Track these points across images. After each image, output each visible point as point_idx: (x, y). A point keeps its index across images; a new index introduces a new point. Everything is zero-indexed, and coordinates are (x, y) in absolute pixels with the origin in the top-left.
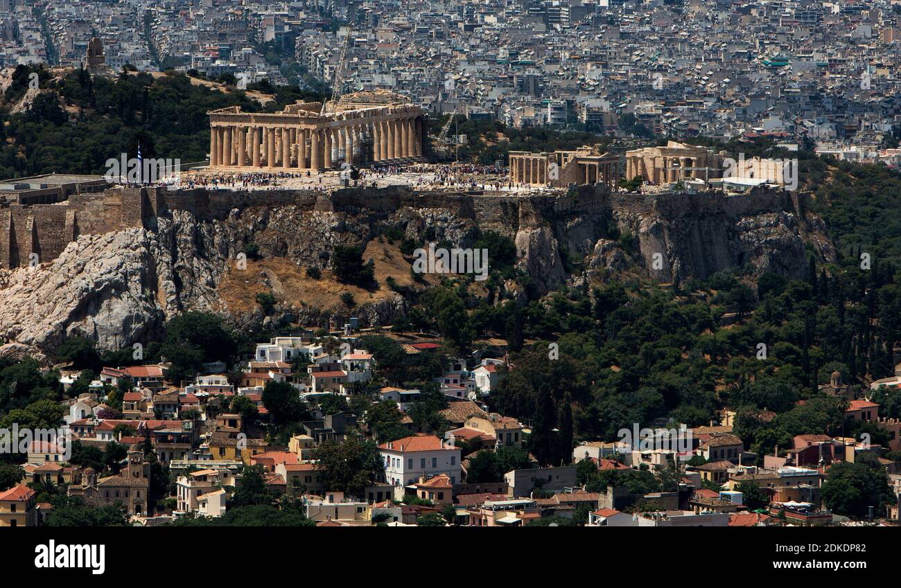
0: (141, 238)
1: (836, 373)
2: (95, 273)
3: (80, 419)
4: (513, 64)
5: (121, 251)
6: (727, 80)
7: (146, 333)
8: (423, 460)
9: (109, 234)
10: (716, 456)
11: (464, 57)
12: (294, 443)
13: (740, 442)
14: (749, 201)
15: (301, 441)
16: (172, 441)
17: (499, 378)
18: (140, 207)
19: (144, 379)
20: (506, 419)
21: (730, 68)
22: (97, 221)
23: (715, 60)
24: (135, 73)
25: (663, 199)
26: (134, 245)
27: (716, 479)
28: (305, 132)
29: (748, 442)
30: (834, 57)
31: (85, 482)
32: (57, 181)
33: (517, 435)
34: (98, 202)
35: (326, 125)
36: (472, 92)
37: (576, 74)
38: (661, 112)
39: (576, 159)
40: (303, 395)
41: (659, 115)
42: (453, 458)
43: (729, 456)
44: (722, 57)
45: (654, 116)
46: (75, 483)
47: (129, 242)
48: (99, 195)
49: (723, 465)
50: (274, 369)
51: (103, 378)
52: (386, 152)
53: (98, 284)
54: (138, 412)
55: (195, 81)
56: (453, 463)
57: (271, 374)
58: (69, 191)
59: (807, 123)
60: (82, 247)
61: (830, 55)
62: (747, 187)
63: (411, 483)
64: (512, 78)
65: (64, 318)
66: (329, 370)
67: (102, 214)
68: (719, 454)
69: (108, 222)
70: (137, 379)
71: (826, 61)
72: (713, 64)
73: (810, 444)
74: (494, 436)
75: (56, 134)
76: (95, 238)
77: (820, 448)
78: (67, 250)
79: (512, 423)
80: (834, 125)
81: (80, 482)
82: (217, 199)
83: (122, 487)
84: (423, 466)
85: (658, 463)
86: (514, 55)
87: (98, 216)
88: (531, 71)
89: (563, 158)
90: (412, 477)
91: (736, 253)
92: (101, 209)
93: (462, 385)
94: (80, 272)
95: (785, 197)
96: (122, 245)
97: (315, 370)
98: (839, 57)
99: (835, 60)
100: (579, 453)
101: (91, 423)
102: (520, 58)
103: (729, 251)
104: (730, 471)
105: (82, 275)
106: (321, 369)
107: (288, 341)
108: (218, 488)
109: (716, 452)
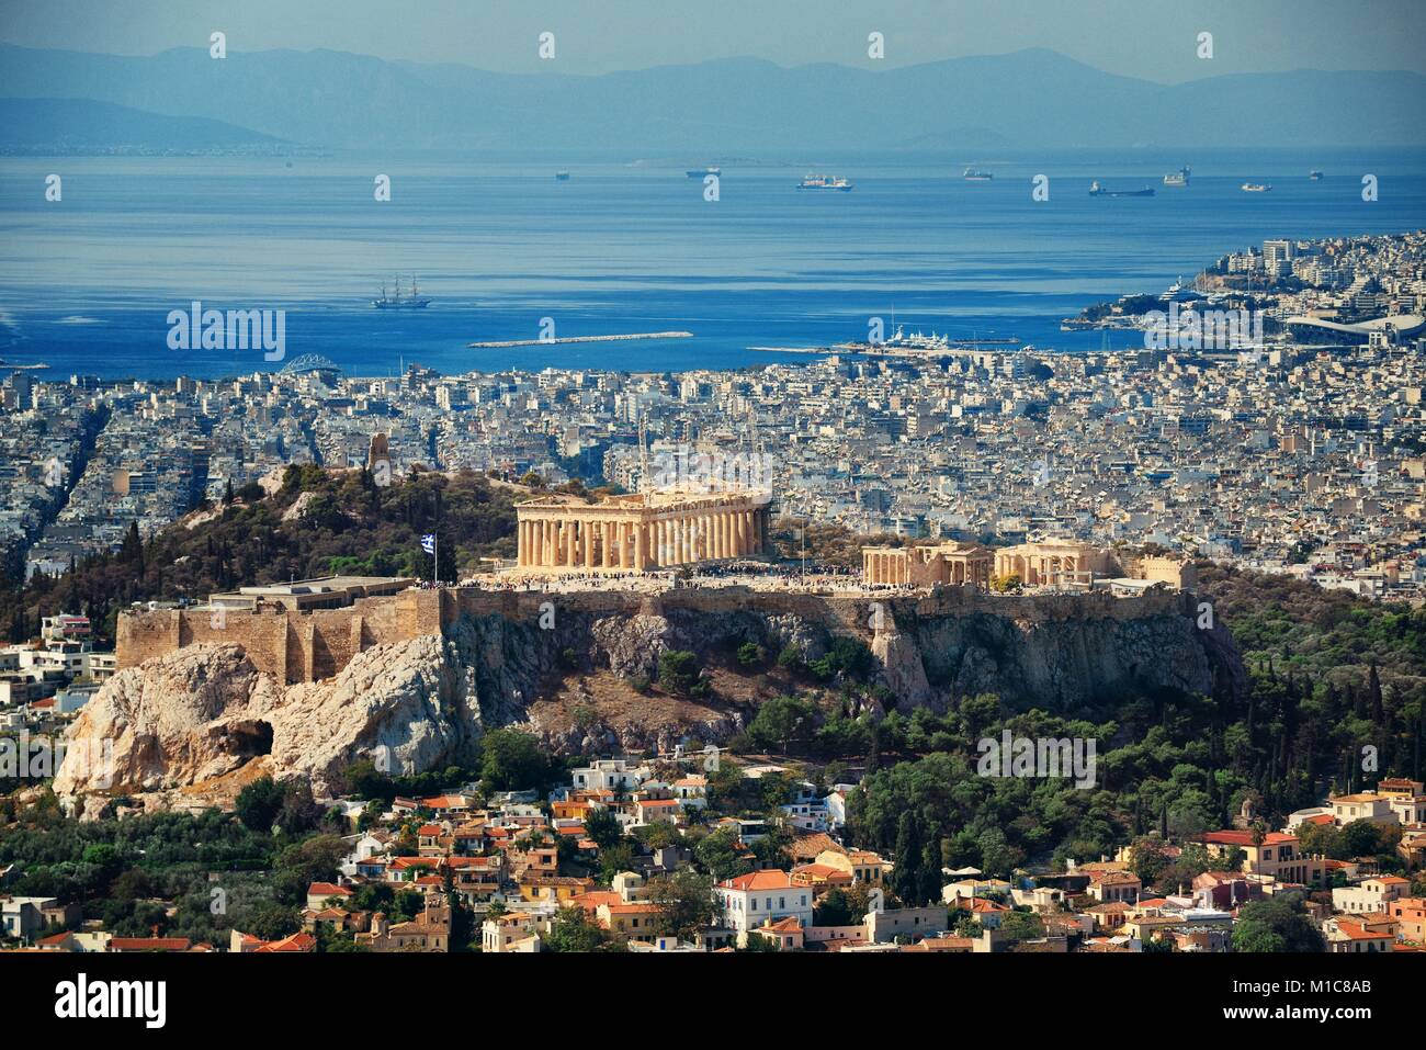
0: (439, 648)
1: (1247, 802)
2: (384, 690)
3: (368, 856)
4: (855, 478)
5: (416, 662)
6: (1103, 493)
7: (445, 757)
8: (769, 900)
9: (402, 644)
10: (1109, 896)
11: (798, 471)
12: (619, 881)
13: (1137, 879)
14: (1142, 605)
15: (626, 880)
16: (476, 881)
17: (857, 806)
18: (438, 611)
19: (443, 810)
20: (864, 853)
21: (1105, 479)
22: (388, 628)
23: (1089, 472)
24: (426, 474)
25: (1042, 601)
26: (431, 655)
27: (1110, 923)
28: (629, 525)
29: (1147, 880)
30: (1226, 468)
31: (375, 928)
32: (340, 584)
33: (876, 870)
34: (388, 606)
35: (652, 517)
36: (809, 510)
37: (926, 489)
38: (1027, 528)
39: (941, 556)
40: (627, 828)
41: (1025, 533)
42: (803, 898)
43: (1125, 897)
44: (1096, 469)
45: (1020, 534)
46: (364, 931)
47: (425, 651)
48: (390, 598)
49: (1119, 906)
50: (596, 798)
51: (396, 809)
52: (721, 549)
53: (388, 702)
54: (437, 848)
55: (494, 483)
56: (803, 903)
57: (591, 803)
58: (355, 595)
59: (1197, 539)
60: (370, 658)
61: (1222, 465)
62: (1138, 588)
63: (754, 927)
64: (853, 493)
65: (350, 740)
66: (658, 799)
67: (394, 620)
68: (1113, 894)
69: (401, 630)
70: (435, 810)
71: (1218, 470)
72: (1087, 475)
73: (1220, 882)
74: (851, 873)
75: (335, 542)
76: (385, 648)
77: (1233, 888)
78: (353, 662)
79: (872, 858)
80: (1229, 541)
81: (368, 930)
82: (527, 602)
83: (418, 934)
84: (769, 907)
85: (1043, 903)
86: (856, 467)
87: (389, 622)
88: (875, 485)
89: (925, 555)
90: (756, 920)
91: (1128, 665)
92: (393, 614)
93: (812, 815)
94: (368, 687)
95: (1183, 600)
96: (418, 655)
97: (641, 799)
98: (1233, 466)
99: (1228, 472)
100: (949, 893)
101: (383, 861)
102: (862, 471)
103: (1119, 661)
104: (1126, 913)
105: (371, 691)
106: (649, 798)
107: (611, 765)
108: (531, 934)
109: (1109, 892)
